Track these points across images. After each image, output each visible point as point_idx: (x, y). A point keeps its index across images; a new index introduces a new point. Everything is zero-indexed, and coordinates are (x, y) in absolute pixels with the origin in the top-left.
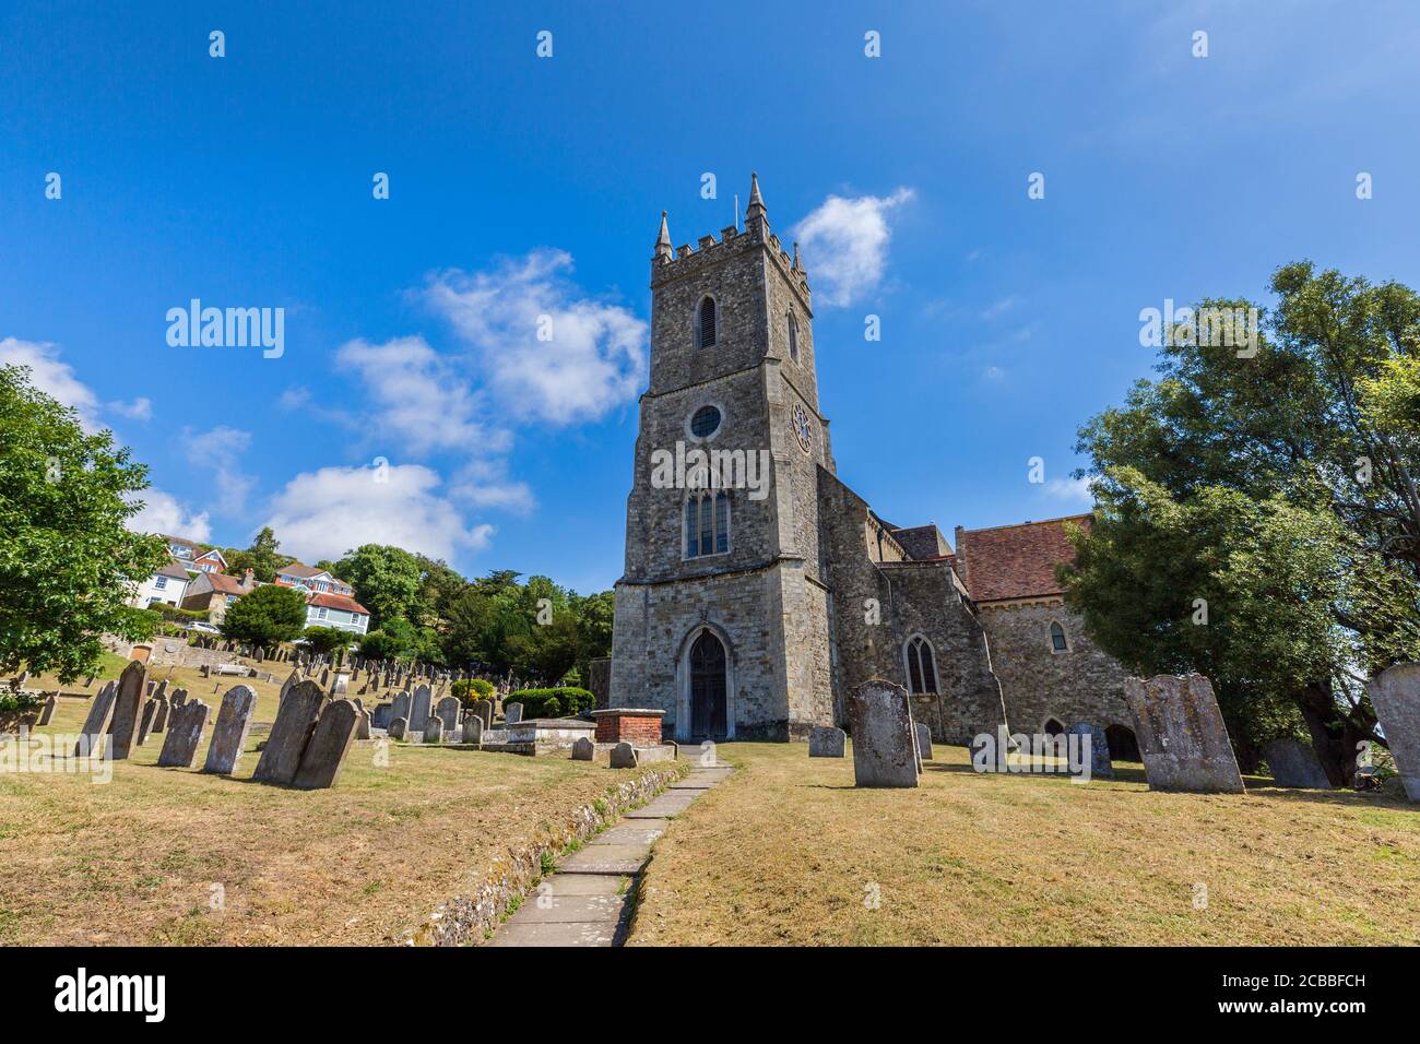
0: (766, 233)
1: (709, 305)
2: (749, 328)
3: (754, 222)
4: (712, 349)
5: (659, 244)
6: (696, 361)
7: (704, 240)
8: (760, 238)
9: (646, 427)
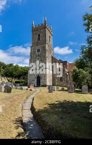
0: (47, 25)
1: (39, 35)
2: (44, 39)
3: (45, 23)
4: (39, 41)
5: (33, 25)
6: (37, 43)
7: (39, 25)
8: (46, 26)
9: (31, 51)
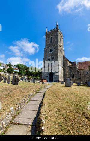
0: (58, 29)
1: (52, 38)
2: (56, 40)
3: (57, 28)
4: (52, 43)
5: (46, 31)
6: (50, 44)
7: (51, 30)
9: (45, 51)
